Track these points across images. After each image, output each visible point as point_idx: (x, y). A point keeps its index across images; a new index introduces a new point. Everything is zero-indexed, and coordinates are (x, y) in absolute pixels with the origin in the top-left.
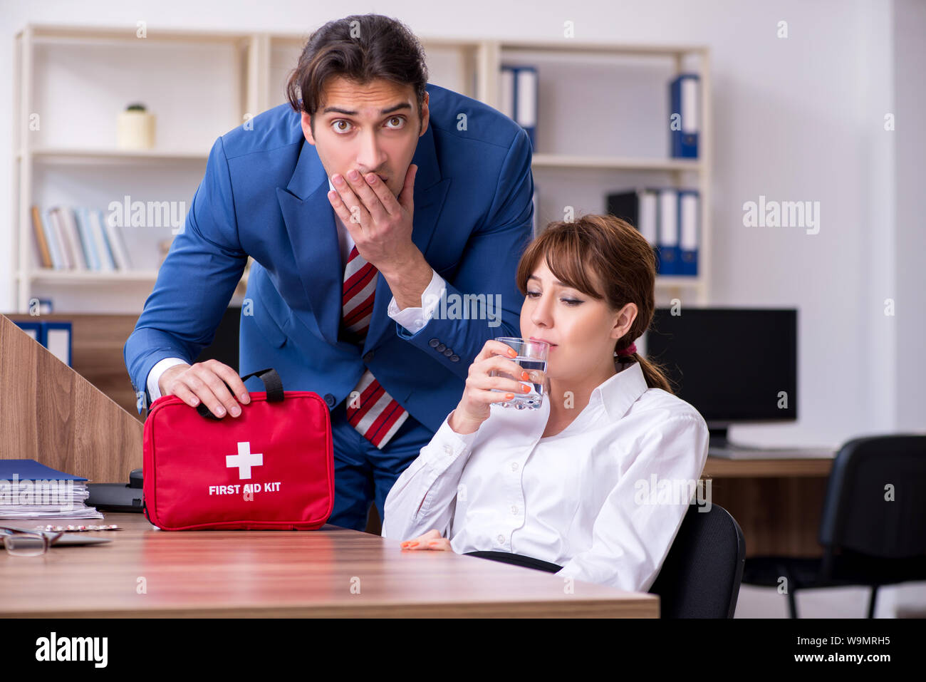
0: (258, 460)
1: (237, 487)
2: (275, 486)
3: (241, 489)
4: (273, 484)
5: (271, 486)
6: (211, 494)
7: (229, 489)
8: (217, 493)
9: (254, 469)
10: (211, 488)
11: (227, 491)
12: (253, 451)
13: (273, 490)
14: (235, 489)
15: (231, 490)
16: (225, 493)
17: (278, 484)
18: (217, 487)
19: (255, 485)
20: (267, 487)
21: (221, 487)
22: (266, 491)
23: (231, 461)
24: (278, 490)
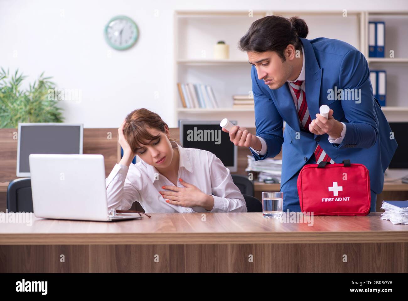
0: (341, 189)
1: (333, 199)
2: (348, 199)
4: (347, 198)
5: (346, 199)
6: (323, 201)
7: (330, 199)
8: (325, 201)
9: (339, 192)
10: (323, 199)
11: (329, 200)
12: (339, 185)
13: (347, 200)
14: (332, 199)
16: (328, 201)
18: (325, 199)
19: (340, 198)
20: (344, 199)
21: (327, 199)
22: (344, 200)
23: (330, 189)
24: (349, 200)
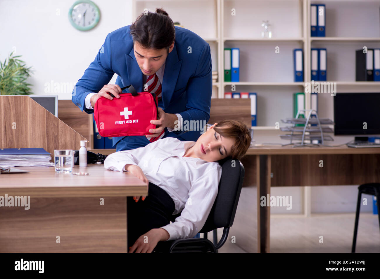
0: (131, 113)
1: (124, 121)
2: (137, 121)
3: (125, 122)
4: (136, 120)
5: (135, 121)
6: (116, 124)
8: (118, 124)
9: (129, 116)
10: (116, 122)
12: (129, 110)
14: (123, 122)
15: (122, 122)
16: (120, 123)
17: (138, 120)
18: (118, 122)
19: (130, 121)
20: (134, 121)
22: (134, 122)
23: (122, 114)
24: (138, 122)
